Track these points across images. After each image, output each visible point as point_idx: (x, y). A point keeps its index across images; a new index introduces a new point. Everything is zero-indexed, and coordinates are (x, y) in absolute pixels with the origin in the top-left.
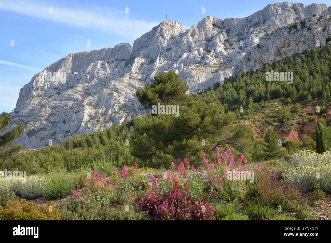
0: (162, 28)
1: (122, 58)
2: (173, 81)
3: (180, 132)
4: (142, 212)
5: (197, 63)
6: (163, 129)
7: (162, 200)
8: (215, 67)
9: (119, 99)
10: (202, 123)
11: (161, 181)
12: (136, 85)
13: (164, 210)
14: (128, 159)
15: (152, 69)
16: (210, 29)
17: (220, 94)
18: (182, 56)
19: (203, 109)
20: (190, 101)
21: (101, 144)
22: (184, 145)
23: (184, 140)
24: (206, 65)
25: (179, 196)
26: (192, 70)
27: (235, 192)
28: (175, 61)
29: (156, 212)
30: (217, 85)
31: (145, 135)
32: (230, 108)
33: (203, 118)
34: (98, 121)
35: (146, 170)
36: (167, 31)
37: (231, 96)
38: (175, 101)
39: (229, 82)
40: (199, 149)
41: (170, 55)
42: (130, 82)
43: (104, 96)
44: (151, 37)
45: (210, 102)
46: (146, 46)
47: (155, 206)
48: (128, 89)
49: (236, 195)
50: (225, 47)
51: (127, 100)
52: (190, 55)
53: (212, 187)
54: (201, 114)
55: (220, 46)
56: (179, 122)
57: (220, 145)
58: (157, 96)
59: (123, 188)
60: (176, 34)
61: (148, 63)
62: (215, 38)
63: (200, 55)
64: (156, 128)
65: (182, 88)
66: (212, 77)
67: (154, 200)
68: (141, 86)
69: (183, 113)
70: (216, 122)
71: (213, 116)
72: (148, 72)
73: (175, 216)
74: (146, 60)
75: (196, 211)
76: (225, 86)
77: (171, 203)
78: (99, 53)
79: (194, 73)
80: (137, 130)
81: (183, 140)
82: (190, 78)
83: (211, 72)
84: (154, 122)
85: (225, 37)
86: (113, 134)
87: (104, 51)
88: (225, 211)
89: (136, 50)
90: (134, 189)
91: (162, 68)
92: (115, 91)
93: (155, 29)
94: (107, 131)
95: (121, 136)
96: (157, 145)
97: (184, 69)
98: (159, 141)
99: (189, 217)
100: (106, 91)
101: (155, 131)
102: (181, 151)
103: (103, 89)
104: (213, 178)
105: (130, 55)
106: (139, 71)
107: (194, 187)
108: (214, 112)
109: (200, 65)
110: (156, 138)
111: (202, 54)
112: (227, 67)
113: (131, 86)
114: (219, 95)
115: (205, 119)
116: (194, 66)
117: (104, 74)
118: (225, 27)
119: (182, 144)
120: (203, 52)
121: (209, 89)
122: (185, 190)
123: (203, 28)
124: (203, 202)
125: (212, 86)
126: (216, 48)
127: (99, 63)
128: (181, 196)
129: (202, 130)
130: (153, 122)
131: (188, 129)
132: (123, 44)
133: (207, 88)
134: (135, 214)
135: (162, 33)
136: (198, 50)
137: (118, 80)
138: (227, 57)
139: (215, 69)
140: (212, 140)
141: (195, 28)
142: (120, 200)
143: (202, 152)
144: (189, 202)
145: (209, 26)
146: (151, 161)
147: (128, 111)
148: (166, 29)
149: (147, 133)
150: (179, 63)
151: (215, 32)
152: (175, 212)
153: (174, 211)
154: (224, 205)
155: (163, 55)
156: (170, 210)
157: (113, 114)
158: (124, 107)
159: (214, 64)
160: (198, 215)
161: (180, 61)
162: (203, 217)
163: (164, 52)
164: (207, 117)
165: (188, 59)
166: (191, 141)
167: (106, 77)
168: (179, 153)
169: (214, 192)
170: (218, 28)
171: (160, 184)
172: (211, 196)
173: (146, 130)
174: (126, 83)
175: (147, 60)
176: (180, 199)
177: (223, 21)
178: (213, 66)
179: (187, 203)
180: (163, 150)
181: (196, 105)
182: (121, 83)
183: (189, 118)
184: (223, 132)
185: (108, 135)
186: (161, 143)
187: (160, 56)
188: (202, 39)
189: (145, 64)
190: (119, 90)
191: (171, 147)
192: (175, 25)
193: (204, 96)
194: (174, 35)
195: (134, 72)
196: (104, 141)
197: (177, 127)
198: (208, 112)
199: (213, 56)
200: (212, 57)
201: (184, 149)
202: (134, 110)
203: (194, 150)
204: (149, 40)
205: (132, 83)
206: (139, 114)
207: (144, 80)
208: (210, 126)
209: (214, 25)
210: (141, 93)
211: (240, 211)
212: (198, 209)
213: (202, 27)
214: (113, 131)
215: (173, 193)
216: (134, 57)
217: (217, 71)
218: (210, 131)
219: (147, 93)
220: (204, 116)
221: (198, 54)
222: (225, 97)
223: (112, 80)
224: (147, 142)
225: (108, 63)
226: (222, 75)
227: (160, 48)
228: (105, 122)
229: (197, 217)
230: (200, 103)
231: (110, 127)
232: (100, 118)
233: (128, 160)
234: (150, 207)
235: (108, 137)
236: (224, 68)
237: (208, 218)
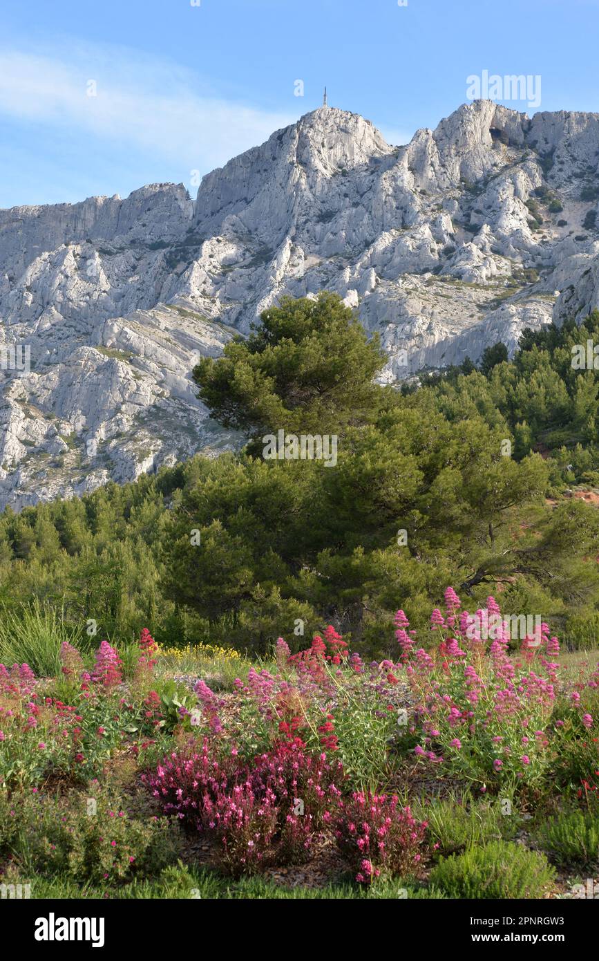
0: (306, 137)
1: (156, 240)
2: (329, 331)
3: (345, 519)
4: (153, 818)
5: (426, 270)
6: (285, 505)
7: (233, 777)
8: (491, 287)
9: (138, 389)
10: (427, 491)
11: (242, 704)
12: (202, 339)
13: (237, 815)
14: (155, 607)
15: (264, 285)
16: (481, 149)
17: (503, 388)
18: (373, 241)
19: (433, 440)
20: (387, 410)
21: (60, 548)
22: (357, 567)
23: (359, 551)
24: (460, 278)
25: (296, 765)
26: (409, 293)
27: (505, 761)
28: (348, 258)
29: (208, 823)
30: (497, 355)
31: (217, 523)
32: (537, 440)
33: (430, 472)
34: (58, 465)
35: (210, 654)
36: (323, 146)
37: (542, 398)
38: (334, 406)
39: (538, 344)
40: (412, 588)
41: (331, 236)
42: (180, 328)
43: (83, 375)
44: (265, 167)
45: (462, 415)
46: (246, 199)
47: (206, 798)
48: (172, 350)
49: (509, 772)
50: (532, 218)
51: (167, 394)
52: (404, 240)
53: (424, 739)
54: (427, 458)
55: (513, 213)
56: (345, 484)
57: (489, 574)
58: (269, 383)
59: (93, 725)
60: (356, 161)
61: (249, 259)
62: (497, 181)
63: (439, 240)
64: (258, 499)
65: (361, 358)
66: (480, 322)
67: (203, 775)
68: (218, 343)
69: (360, 454)
70: (480, 491)
71: (468, 469)
72: (246, 292)
73: (276, 838)
74: (241, 250)
75: (352, 827)
76: (523, 359)
77: (266, 790)
78: (72, 216)
79: (414, 305)
80: (191, 504)
81: (355, 551)
82: (398, 324)
83: (478, 306)
84: (252, 479)
85: (533, 181)
86: (106, 514)
87: (92, 208)
88: (462, 832)
89: (208, 211)
90: (134, 730)
91: (300, 280)
92: (124, 357)
93: (280, 138)
94: (87, 503)
95: (135, 523)
96: (258, 562)
97: (380, 290)
98: (269, 550)
99: (327, 846)
100: (91, 355)
101: (253, 512)
102: (347, 591)
103: (80, 349)
104: (429, 707)
105: (185, 227)
106: (216, 290)
107: (358, 734)
108: (473, 455)
109: (437, 277)
110: (255, 539)
111: (447, 239)
112: (534, 291)
113: (183, 342)
114: (501, 393)
115: (441, 477)
116: (415, 281)
117: (88, 294)
118: (536, 142)
119: (349, 563)
120: (451, 230)
121: (467, 369)
122: (322, 742)
123: (456, 143)
124: (382, 791)
125: (476, 357)
126: (499, 217)
127: (71, 252)
128: (302, 767)
129: (427, 518)
130: (248, 480)
131: (373, 512)
132: (161, 185)
133: (457, 363)
134: (129, 826)
135: (305, 155)
136: (435, 224)
137: (138, 317)
138: (539, 254)
139: (491, 295)
140: (462, 556)
141: (427, 141)
142: (80, 770)
143: (420, 597)
144: (335, 789)
145: (479, 135)
146: (237, 621)
147: (168, 434)
148: (319, 139)
149: (225, 518)
150: (361, 266)
151: (500, 159)
152: (277, 826)
153: (274, 820)
154: (461, 810)
155: (307, 235)
156: (258, 817)
157: (114, 443)
158: (152, 418)
159: (488, 278)
160: (362, 841)
161: (366, 258)
162: (378, 849)
163: (309, 225)
164: (448, 469)
165: (396, 254)
166: (382, 555)
167: (95, 305)
168: (339, 598)
169: (429, 757)
170: (509, 145)
171: (236, 714)
172: (418, 771)
173: (222, 507)
174: (166, 329)
175: (247, 250)
176: (298, 779)
177: (530, 122)
178: (486, 283)
179: (323, 793)
180: (278, 583)
181: (407, 423)
182: (149, 328)
183: (382, 471)
184: (503, 527)
185: (91, 516)
186: (274, 558)
187: (293, 239)
188: (451, 184)
189: (237, 262)
190: (138, 353)
191: (308, 575)
192: (355, 127)
193: (444, 393)
194: (349, 163)
195: (196, 292)
196: (74, 536)
197: (336, 501)
198: (450, 451)
199: (488, 249)
200: (482, 250)
201: (358, 585)
202: (190, 430)
203: (393, 589)
204: (258, 176)
205: (188, 332)
206: (207, 447)
207: (232, 322)
208: (455, 503)
209: (496, 133)
210: (210, 370)
211: (521, 834)
212: (360, 820)
213: (453, 140)
214: (109, 503)
215: (276, 754)
216: (198, 237)
217: (498, 303)
218: (456, 522)
219: (233, 370)
220: (434, 465)
221: (434, 237)
222: (520, 400)
223: (116, 317)
224: (223, 549)
225: (104, 252)
226: (515, 319)
227: (296, 208)
228: (83, 468)
229: (356, 848)
230: (424, 418)
231: (100, 489)
232: (63, 453)
233: (155, 613)
234: (185, 803)
235: (88, 525)
236: (525, 294)
237: (399, 853)
